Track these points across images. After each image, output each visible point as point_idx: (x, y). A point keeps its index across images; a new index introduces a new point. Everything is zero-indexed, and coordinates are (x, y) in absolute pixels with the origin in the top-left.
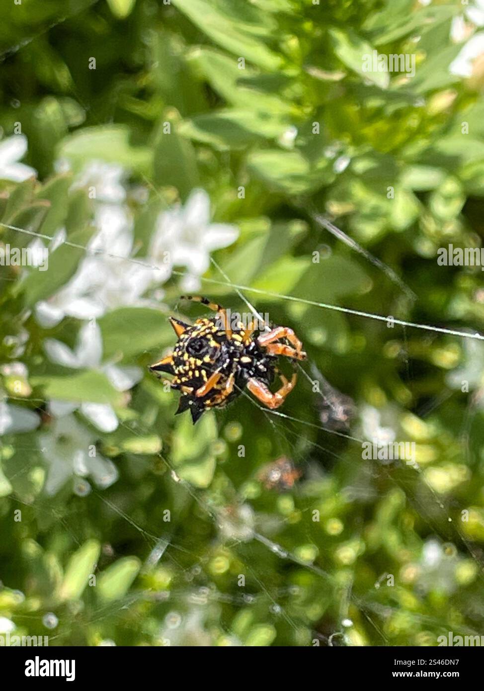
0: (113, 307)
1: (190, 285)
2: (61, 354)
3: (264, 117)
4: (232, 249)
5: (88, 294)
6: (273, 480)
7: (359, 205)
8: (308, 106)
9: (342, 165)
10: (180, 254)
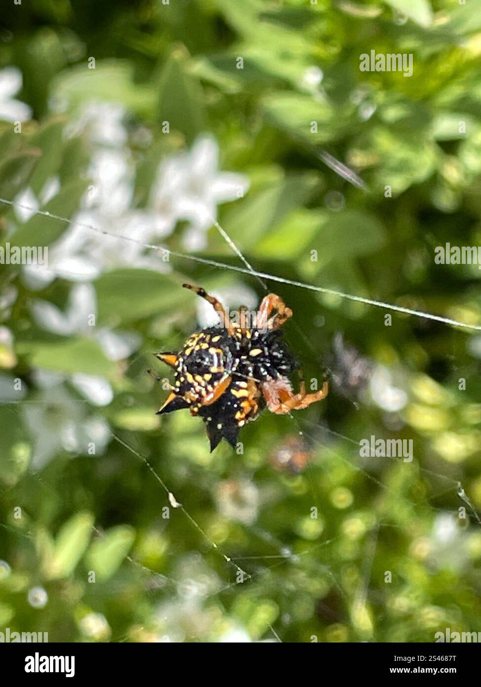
0: (111, 266)
1: (194, 242)
2: (50, 318)
3: (285, 56)
4: (241, 202)
5: (82, 253)
6: (282, 461)
7: (384, 157)
8: (335, 46)
9: (368, 113)
10: (185, 206)
